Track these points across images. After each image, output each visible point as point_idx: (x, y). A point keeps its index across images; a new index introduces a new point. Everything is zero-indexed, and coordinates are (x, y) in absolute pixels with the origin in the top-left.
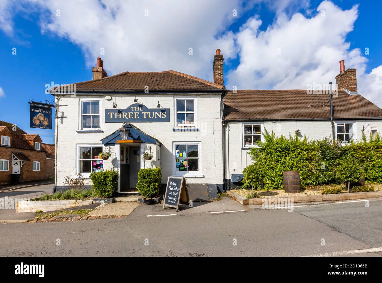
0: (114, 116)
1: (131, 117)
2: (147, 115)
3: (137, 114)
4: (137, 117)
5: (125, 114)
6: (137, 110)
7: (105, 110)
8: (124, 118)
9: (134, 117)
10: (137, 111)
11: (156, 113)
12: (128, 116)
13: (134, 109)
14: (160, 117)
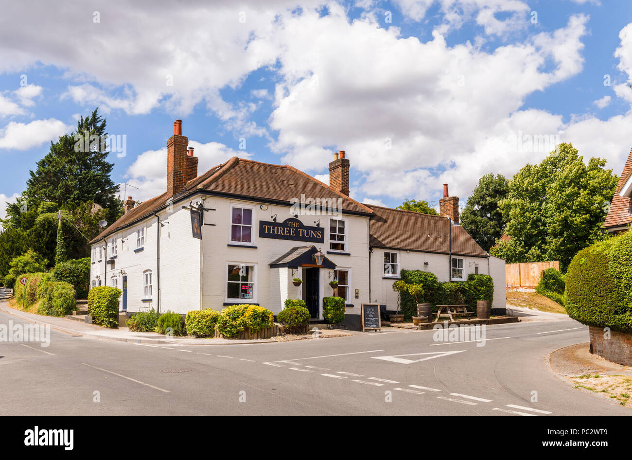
0: (269, 230)
1: (287, 233)
2: (303, 233)
3: (293, 230)
4: (293, 234)
5: (281, 229)
6: (293, 225)
7: (260, 221)
8: (279, 233)
9: (290, 234)
10: (293, 227)
11: (312, 231)
12: (284, 232)
13: (291, 224)
14: (316, 236)
